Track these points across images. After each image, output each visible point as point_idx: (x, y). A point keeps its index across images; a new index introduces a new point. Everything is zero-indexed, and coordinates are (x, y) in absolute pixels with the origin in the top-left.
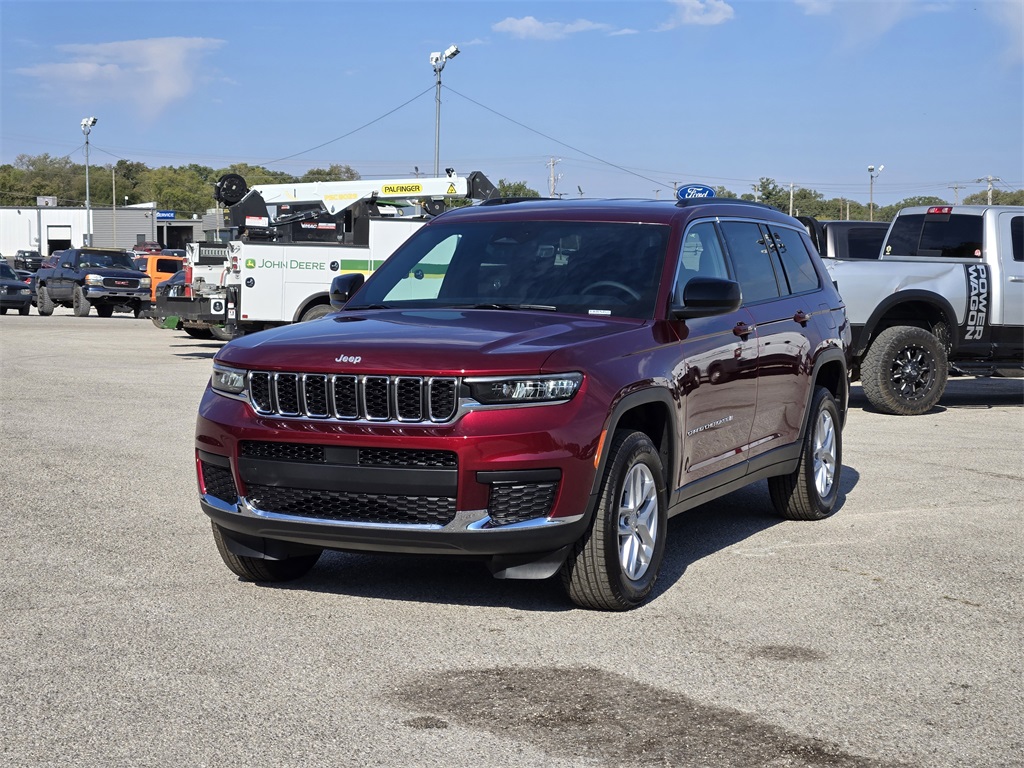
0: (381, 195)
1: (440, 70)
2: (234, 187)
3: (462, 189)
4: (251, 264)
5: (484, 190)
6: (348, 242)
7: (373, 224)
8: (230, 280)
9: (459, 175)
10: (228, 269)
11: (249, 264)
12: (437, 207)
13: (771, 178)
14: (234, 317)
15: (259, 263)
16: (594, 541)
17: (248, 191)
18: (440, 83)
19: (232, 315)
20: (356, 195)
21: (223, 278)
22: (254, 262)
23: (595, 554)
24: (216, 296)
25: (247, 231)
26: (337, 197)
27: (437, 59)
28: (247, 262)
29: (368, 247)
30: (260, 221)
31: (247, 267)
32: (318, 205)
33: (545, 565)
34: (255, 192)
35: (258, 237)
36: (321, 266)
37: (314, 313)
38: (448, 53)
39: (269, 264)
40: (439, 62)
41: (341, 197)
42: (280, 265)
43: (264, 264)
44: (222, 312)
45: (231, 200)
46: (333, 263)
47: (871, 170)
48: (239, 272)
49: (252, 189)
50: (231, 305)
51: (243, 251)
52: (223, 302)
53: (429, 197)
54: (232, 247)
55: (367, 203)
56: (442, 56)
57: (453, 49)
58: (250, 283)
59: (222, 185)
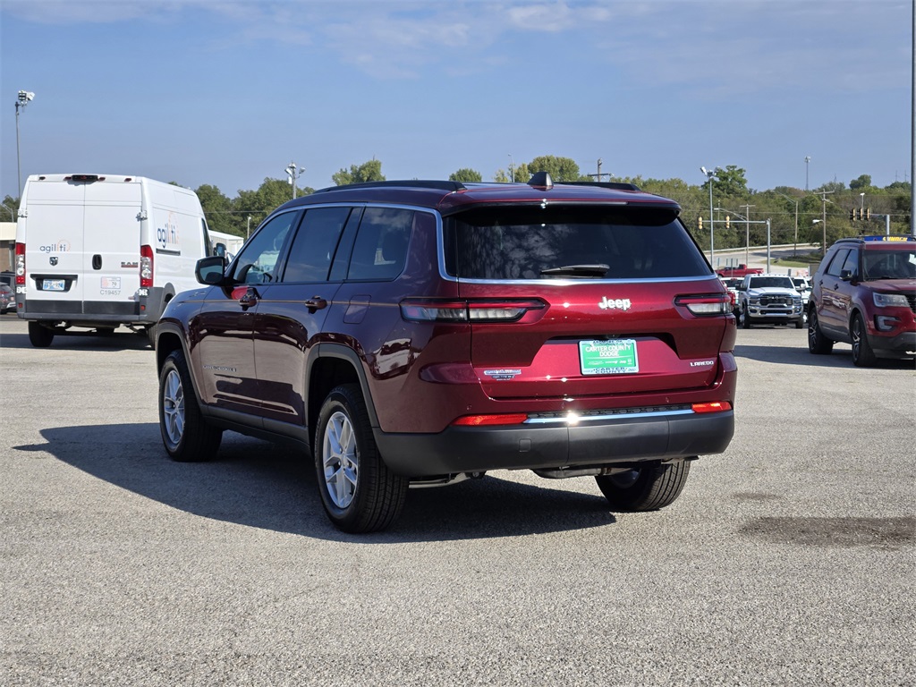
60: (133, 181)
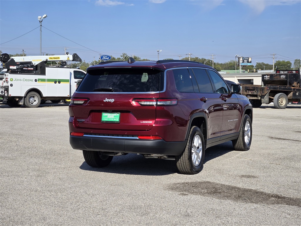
0: (49, 60)
1: (41, 22)
2: (6, 57)
3: (71, 58)
4: (12, 80)
5: (77, 59)
6: (37, 73)
7: (46, 68)
8: (5, 84)
9: (70, 54)
10: (4, 81)
11: (11, 80)
12: (64, 64)
13: (126, 53)
14: (7, 95)
15: (14, 79)
17: (10, 58)
18: (41, 25)
19: (6, 95)
20: (41, 60)
21: (3, 84)
22: (12, 79)
24: (2, 89)
25: (10, 70)
26: (36, 60)
27: (40, 18)
28: (10, 79)
29: (45, 75)
30: (14, 67)
31: (11, 81)
32: (30, 63)
34: (12, 58)
35: (13, 72)
36: (32, 80)
37: (30, 94)
38: (44, 16)
39: (17, 80)
40: (41, 19)
41: (37, 60)
42: (20, 80)
43: (16, 80)
44: (3, 94)
45: (5, 61)
46: (35, 80)
47: (158, 51)
48: (8, 82)
49: (11, 58)
50: (6, 92)
51: (9, 76)
52: (4, 91)
53: (62, 61)
54: (6, 75)
55: (44, 62)
56: (41, 17)
57: (45, 15)
58: (11, 85)
59: (2, 57)
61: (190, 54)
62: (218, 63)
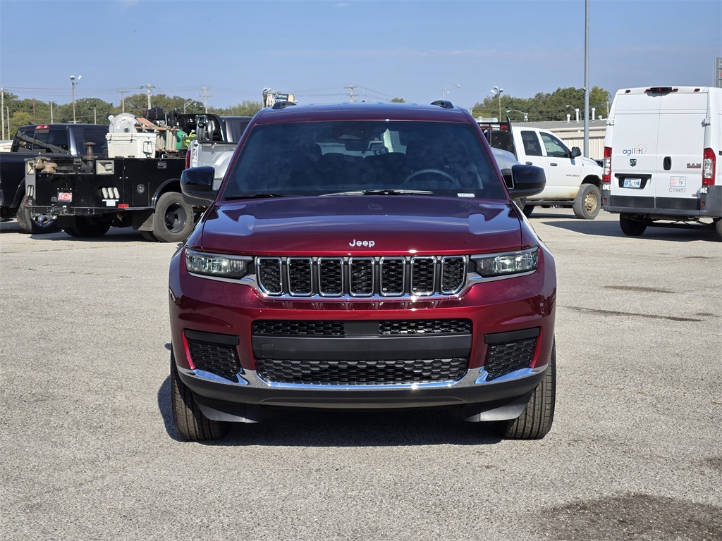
16: (544, 384)
23: (544, 395)
33: (515, 407)
47: (73, 79)
60: (701, 91)
61: (149, 85)
62: (212, 108)
